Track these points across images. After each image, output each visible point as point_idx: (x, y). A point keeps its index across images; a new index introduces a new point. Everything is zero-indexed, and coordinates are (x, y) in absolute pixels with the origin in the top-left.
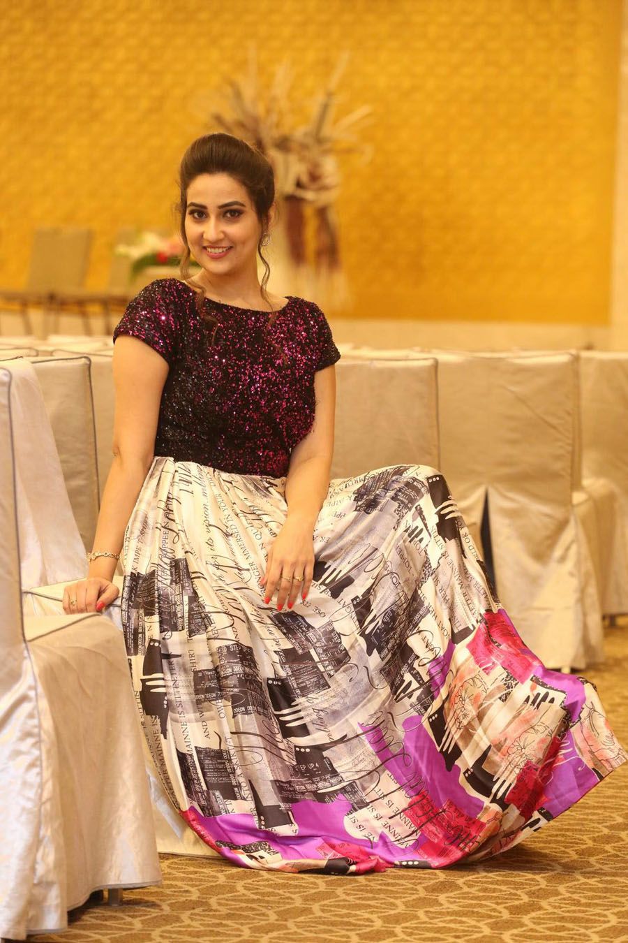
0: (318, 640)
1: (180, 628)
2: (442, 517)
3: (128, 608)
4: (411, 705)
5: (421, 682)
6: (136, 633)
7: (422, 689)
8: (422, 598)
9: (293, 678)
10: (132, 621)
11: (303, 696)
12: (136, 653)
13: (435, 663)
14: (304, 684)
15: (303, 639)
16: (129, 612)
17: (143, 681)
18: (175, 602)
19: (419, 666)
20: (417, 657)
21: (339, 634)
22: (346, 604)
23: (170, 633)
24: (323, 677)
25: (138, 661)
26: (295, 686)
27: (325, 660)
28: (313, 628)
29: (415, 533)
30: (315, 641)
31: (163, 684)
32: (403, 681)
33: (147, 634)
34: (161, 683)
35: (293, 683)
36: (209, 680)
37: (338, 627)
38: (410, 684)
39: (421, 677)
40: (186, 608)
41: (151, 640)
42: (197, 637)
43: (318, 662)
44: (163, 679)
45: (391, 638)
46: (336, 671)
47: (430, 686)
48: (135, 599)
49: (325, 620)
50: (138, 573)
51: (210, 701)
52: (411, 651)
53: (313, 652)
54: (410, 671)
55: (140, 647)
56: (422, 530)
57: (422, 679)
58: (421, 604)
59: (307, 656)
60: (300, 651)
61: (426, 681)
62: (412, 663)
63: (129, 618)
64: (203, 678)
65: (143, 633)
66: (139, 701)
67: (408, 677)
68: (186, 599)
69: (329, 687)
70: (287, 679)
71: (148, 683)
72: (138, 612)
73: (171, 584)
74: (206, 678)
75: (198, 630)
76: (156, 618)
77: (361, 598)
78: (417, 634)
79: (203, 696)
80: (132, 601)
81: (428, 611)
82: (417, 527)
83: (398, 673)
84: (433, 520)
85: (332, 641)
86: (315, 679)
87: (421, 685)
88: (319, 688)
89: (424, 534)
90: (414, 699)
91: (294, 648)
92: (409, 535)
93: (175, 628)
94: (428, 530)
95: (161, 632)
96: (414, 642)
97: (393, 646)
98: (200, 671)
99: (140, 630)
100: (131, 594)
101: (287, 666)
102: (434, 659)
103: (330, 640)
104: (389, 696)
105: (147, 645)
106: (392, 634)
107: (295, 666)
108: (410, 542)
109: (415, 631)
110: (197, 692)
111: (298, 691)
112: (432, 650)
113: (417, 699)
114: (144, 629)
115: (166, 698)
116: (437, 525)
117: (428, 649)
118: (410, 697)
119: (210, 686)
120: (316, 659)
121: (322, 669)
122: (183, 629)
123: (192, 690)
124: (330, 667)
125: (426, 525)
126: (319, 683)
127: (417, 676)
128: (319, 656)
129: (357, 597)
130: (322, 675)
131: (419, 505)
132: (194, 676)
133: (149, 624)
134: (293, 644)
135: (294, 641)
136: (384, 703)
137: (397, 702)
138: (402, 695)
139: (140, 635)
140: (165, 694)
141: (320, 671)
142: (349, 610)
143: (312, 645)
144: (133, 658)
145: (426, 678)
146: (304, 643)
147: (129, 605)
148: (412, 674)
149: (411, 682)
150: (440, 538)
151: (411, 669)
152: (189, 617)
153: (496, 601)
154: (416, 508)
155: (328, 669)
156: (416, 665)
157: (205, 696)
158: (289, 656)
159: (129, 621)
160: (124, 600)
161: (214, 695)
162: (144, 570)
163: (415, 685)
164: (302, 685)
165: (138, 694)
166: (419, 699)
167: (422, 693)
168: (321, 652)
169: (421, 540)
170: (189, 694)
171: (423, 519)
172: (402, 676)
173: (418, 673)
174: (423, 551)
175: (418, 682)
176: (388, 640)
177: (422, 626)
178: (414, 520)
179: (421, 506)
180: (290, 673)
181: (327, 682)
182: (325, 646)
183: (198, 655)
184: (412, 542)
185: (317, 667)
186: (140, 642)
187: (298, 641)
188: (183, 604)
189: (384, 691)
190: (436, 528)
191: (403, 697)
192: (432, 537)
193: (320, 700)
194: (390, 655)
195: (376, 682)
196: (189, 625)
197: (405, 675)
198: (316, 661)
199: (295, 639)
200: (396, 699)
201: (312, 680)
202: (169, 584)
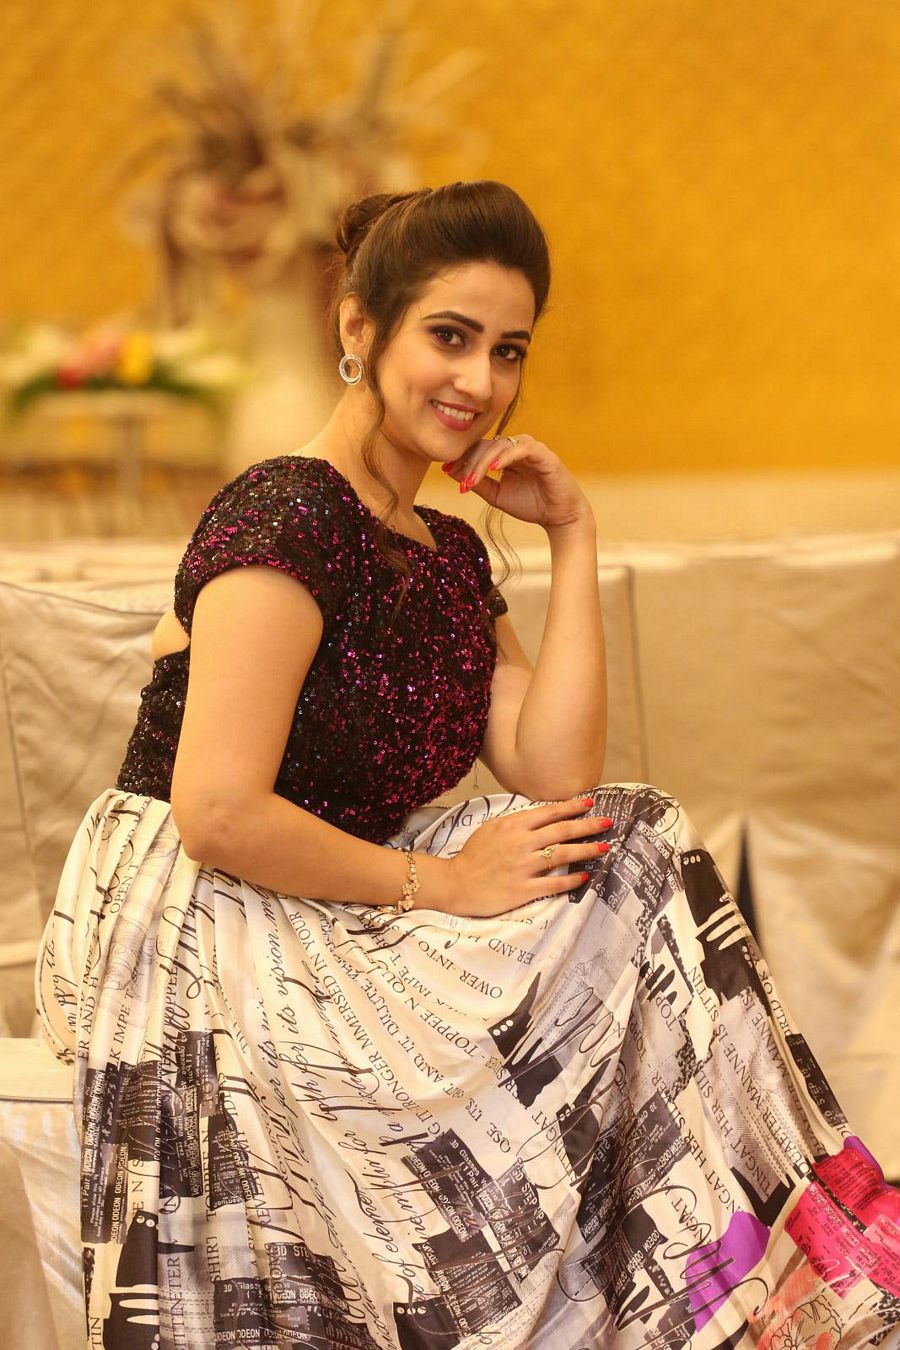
0: (497, 1206)
1: (196, 1191)
2: (709, 947)
3: (100, 1142)
4: (647, 1337)
5: (667, 1291)
6: (110, 1194)
7: (666, 1308)
8: (677, 1121)
9: (453, 1297)
10: (106, 1170)
11: (474, 1332)
12: (106, 1238)
13: (697, 1256)
14: (474, 1306)
15: (470, 1206)
16: (99, 1150)
17: (115, 1298)
18: (185, 1133)
19: (665, 1257)
20: (664, 1240)
21: (534, 1188)
22: (547, 1123)
23: (176, 1198)
24: (507, 1283)
25: (108, 1255)
26: (458, 1312)
27: (510, 1247)
28: (489, 1179)
29: (659, 980)
30: (491, 1207)
31: (156, 1308)
32: (632, 1286)
33: (132, 1198)
34: (150, 1304)
35: (454, 1307)
36: (246, 1300)
37: (535, 1173)
38: (645, 1292)
39: (667, 1281)
40: (205, 1148)
41: (140, 1212)
42: (225, 1210)
43: (498, 1253)
44: (156, 1297)
45: (606, 1195)
46: (531, 1267)
47: (687, 1302)
48: (113, 1121)
49: (510, 1160)
50: (123, 1063)
51: (246, 1345)
52: (650, 1224)
53: (488, 1234)
54: (646, 1267)
55: (115, 1224)
56: (671, 976)
57: (669, 1285)
58: (675, 1131)
59: (479, 1243)
60: (464, 1236)
61: (676, 1291)
62: (652, 1250)
63: (100, 1163)
64: (233, 1296)
65: (124, 1195)
66: (99, 1339)
67: (642, 1279)
68: (204, 1123)
69: (520, 1303)
70: (439, 1300)
71: (124, 1304)
72: (118, 1151)
73: (178, 1084)
74: (241, 1295)
75: (229, 1195)
76: (152, 1167)
77: (573, 1107)
78: (664, 1192)
79: (232, 1335)
80: (108, 1128)
81: (687, 1148)
82: (662, 968)
83: (622, 1268)
84: (693, 955)
85: (522, 1205)
86: (494, 1291)
87: (667, 1298)
88: (500, 1308)
89: (679, 983)
90: (652, 1324)
91: (451, 1230)
92: (649, 985)
93: (187, 1190)
94: (684, 975)
95: (161, 1197)
96: (657, 1207)
97: (610, 1212)
98: (228, 1282)
99: (118, 1190)
100: (105, 1111)
101: (440, 1272)
102: (696, 1248)
103: (517, 1201)
104: (603, 1318)
105: (129, 1221)
106: (607, 1187)
107: (457, 1270)
108: (650, 998)
109: (659, 1187)
110: (220, 1325)
111: (464, 1323)
112: (693, 1228)
113: (659, 1326)
114: (125, 1186)
115: (157, 1338)
116: (703, 965)
117: (684, 1226)
118: (645, 1320)
119: (248, 1312)
120: (495, 1246)
121: (506, 1267)
122: (201, 1194)
123: (210, 1322)
124: (519, 1261)
125: (679, 962)
126: (501, 1299)
127: (659, 1277)
128: (499, 1239)
129: (566, 1106)
130: (506, 1280)
131: (665, 917)
132: (216, 1293)
133: (137, 1178)
134: (449, 1219)
135: (452, 1212)
136: (592, 1331)
137: (619, 1329)
138: (630, 1314)
139: (117, 1200)
140: (156, 1329)
141: (501, 1270)
142: (552, 1136)
143: (487, 1217)
144: (99, 1249)
145: (678, 1284)
146: (471, 1216)
147: (102, 1136)
148: (649, 1272)
149: (647, 1288)
150: (711, 993)
151: (649, 1262)
152: (210, 1168)
153: (833, 1122)
154: (659, 923)
155: (516, 1264)
156: (658, 1256)
157: (238, 1335)
158: (443, 1251)
159: (98, 1171)
160: (91, 1125)
161: (257, 1333)
162: (132, 1057)
163: (655, 1296)
164: (470, 1308)
165: (100, 1324)
166: (663, 1325)
167: (669, 1313)
168: (504, 1229)
169: (672, 998)
170: (204, 1330)
171: (674, 949)
172: (630, 1276)
173: (662, 1272)
174: (677, 1023)
175: (661, 1290)
176: (600, 1198)
177: (675, 1176)
178: (656, 950)
179: (669, 920)
180: (447, 1288)
181: (514, 1293)
182: (511, 1215)
183: (223, 1248)
184: (654, 1000)
185: (496, 1264)
186: (115, 1216)
187: (460, 1211)
188: (198, 1140)
189: (591, 1307)
190: (700, 971)
191: (632, 1319)
192: (695, 993)
193: (503, 1335)
194: (603, 1232)
195: (573, 1286)
196: (210, 1185)
197: (636, 1272)
198: (494, 1251)
199: (455, 1207)
200: (617, 1324)
201: (487, 1295)
202: (173, 1085)
